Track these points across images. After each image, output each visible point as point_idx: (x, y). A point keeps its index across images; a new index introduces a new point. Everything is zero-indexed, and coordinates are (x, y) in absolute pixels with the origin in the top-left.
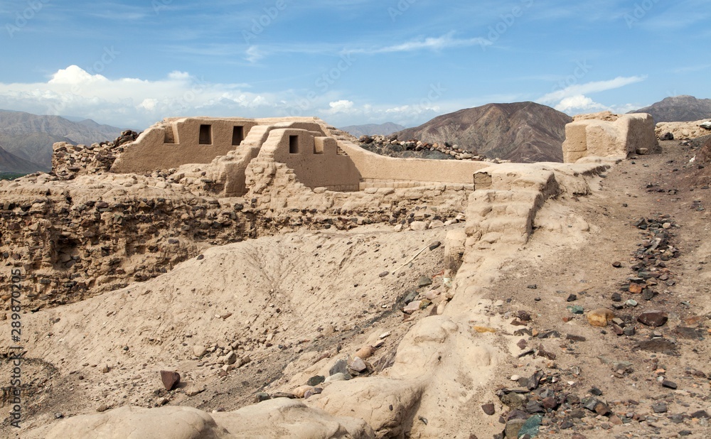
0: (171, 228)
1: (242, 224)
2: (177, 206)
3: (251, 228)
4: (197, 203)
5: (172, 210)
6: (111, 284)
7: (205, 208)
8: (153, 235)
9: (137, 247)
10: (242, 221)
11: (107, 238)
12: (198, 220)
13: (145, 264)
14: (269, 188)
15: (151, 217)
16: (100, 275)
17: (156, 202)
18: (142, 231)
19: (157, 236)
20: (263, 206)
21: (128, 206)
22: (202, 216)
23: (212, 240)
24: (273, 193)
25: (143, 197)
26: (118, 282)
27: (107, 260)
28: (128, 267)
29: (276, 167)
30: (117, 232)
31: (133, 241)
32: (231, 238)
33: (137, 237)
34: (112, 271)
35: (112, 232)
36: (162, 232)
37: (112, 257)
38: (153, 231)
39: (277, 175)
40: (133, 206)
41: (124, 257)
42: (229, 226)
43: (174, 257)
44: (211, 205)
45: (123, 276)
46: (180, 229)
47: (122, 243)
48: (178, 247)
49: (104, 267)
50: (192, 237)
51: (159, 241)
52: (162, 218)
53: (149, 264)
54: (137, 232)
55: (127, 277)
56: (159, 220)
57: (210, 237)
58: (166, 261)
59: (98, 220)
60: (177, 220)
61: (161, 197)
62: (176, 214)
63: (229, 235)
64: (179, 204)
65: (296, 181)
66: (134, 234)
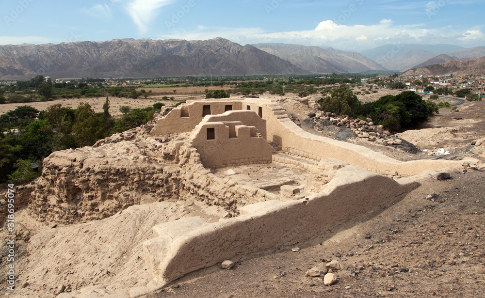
0: (128, 186)
1: (170, 186)
2: (132, 172)
3: (176, 189)
4: (148, 170)
5: (130, 175)
6: (91, 216)
7: (153, 173)
8: (117, 190)
9: (109, 196)
10: (170, 184)
11: (93, 190)
12: (146, 181)
13: (109, 207)
14: (186, 164)
15: (116, 179)
16: (87, 210)
17: (120, 170)
18: (111, 187)
19: (119, 190)
20: (183, 176)
21: (105, 172)
22: (149, 179)
23: (152, 194)
24: (187, 168)
25: (114, 166)
26: (94, 216)
27: (90, 203)
28: (101, 208)
29: (190, 151)
30: (97, 187)
31: (107, 192)
32: (162, 194)
33: (108, 190)
34: (93, 209)
35: (95, 187)
36: (123, 188)
37: (93, 201)
38: (118, 187)
39: (190, 157)
40: (108, 172)
41: (100, 202)
42: (163, 186)
43: (124, 205)
44: (158, 171)
45: (97, 213)
46: (134, 187)
47: (100, 194)
48: (128, 198)
49: (88, 207)
50: (141, 191)
51: (120, 193)
52: (124, 179)
53: (111, 207)
54: (109, 188)
55: (99, 214)
56: (121, 181)
57: (152, 192)
58: (120, 207)
59: (89, 180)
60: (132, 181)
61: (124, 167)
62: (131, 178)
63: (162, 192)
64: (134, 171)
65: (198, 163)
66: (106, 189)
